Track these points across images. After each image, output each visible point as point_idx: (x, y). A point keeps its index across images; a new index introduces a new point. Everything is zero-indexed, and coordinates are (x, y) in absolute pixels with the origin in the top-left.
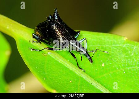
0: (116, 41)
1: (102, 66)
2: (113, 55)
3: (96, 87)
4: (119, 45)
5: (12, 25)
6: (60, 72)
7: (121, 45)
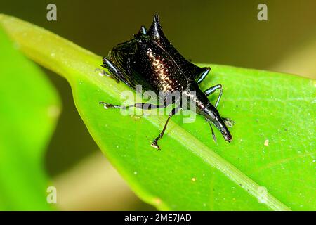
0: (295, 90)
1: (265, 144)
2: (289, 122)
3: (251, 192)
4: (303, 98)
5: (61, 49)
6: (169, 157)
7: (306, 99)
